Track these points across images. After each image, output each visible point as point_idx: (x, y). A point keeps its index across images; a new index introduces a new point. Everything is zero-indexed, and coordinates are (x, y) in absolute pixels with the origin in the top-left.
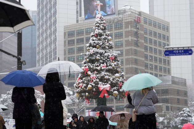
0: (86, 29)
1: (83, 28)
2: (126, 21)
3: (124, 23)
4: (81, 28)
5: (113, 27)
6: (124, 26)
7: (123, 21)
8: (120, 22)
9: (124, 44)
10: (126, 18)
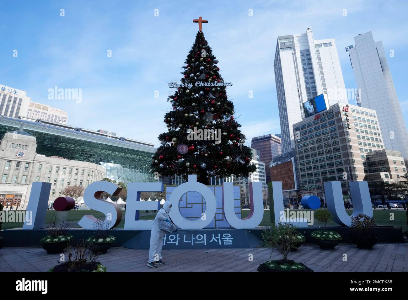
0: (307, 124)
1: (305, 124)
2: (336, 112)
3: (334, 114)
4: (304, 124)
5: (327, 118)
6: (335, 115)
7: (334, 112)
8: (332, 113)
9: (337, 129)
10: (335, 110)
